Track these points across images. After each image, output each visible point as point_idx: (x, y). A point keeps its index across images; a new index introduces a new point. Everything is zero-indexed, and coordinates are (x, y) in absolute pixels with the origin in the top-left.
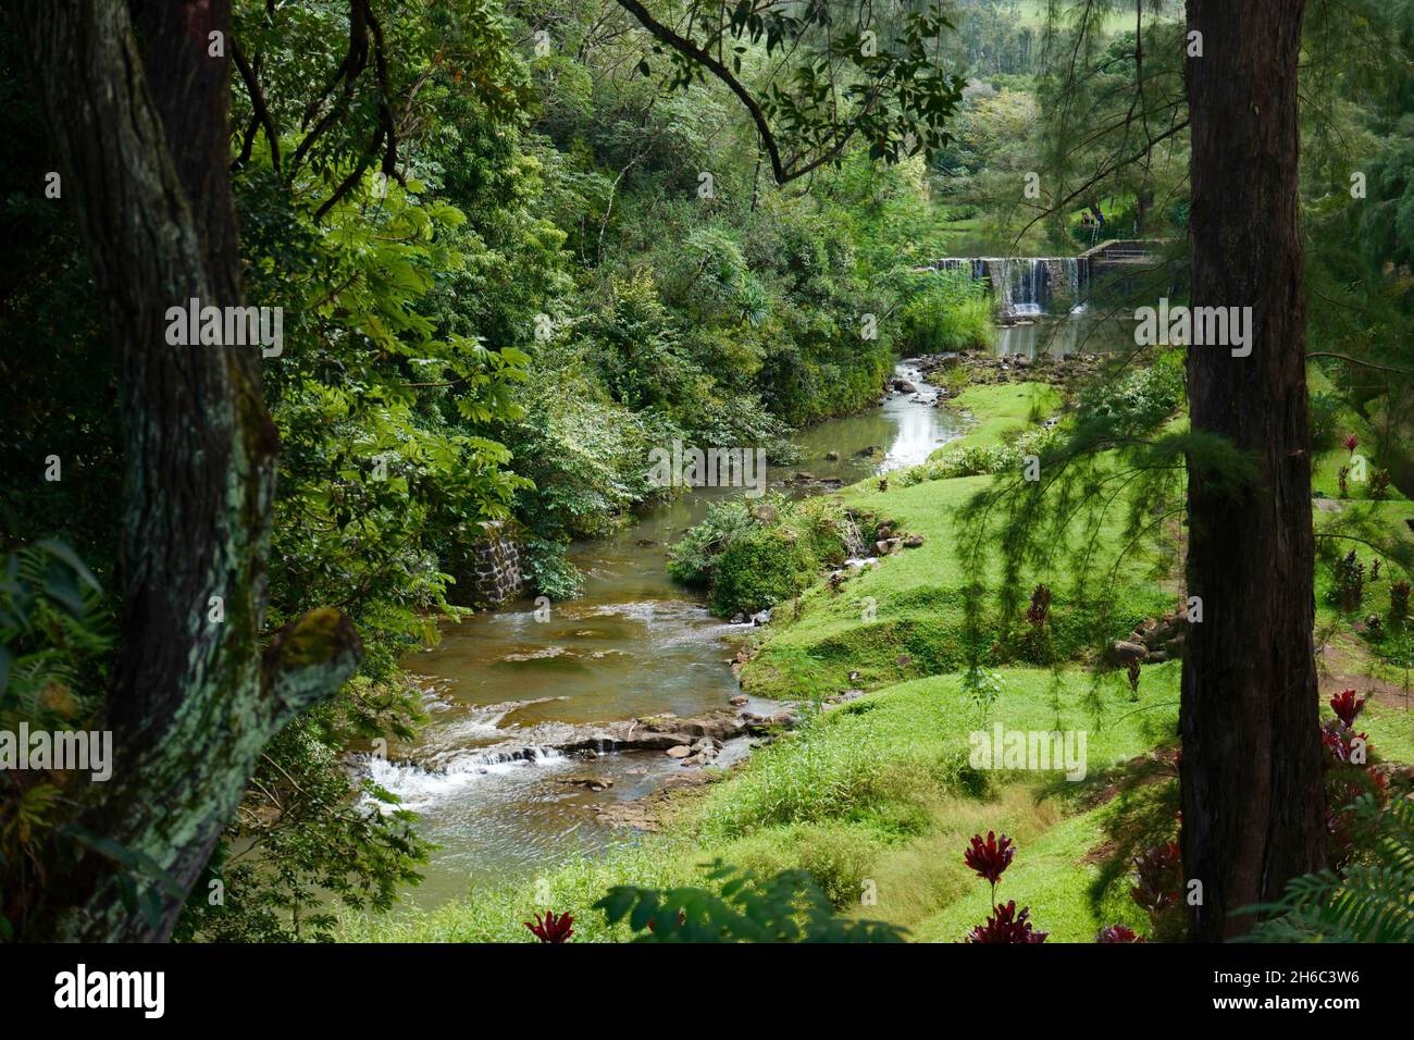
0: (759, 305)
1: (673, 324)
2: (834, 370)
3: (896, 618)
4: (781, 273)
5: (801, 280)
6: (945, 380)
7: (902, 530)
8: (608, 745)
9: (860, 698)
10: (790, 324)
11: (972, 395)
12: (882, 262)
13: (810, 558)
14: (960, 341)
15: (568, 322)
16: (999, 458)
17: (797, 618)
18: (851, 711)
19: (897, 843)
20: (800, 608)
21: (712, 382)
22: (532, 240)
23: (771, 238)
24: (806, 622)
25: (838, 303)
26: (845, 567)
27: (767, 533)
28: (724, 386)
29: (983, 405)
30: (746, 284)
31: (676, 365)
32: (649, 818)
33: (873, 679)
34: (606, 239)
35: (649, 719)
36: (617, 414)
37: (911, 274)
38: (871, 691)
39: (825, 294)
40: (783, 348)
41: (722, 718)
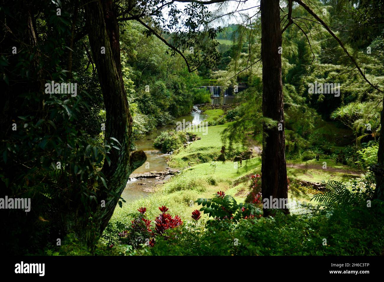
0: (169, 95)
1: (153, 99)
2: (182, 107)
3: (197, 152)
4: (173, 89)
5: (176, 91)
6: (202, 109)
7: (197, 137)
8: (144, 177)
9: (191, 168)
10: (175, 99)
11: (208, 111)
12: (191, 87)
13: (180, 142)
14: (205, 101)
15: (134, 98)
16: (214, 123)
17: (178, 153)
18: (189, 170)
19: (200, 194)
20: (179, 151)
21: (160, 109)
22: (127, 83)
23: (170, 83)
24: (180, 153)
25: (183, 95)
26: (187, 143)
27: (172, 137)
28: (163, 110)
29: (210, 113)
30: (166, 91)
31: (154, 106)
32: (153, 190)
33: (193, 164)
34: (140, 83)
35: (151, 172)
36: (143, 115)
37: (196, 89)
38: (192, 166)
39: (181, 93)
40: (173, 103)
41: (165, 172)
